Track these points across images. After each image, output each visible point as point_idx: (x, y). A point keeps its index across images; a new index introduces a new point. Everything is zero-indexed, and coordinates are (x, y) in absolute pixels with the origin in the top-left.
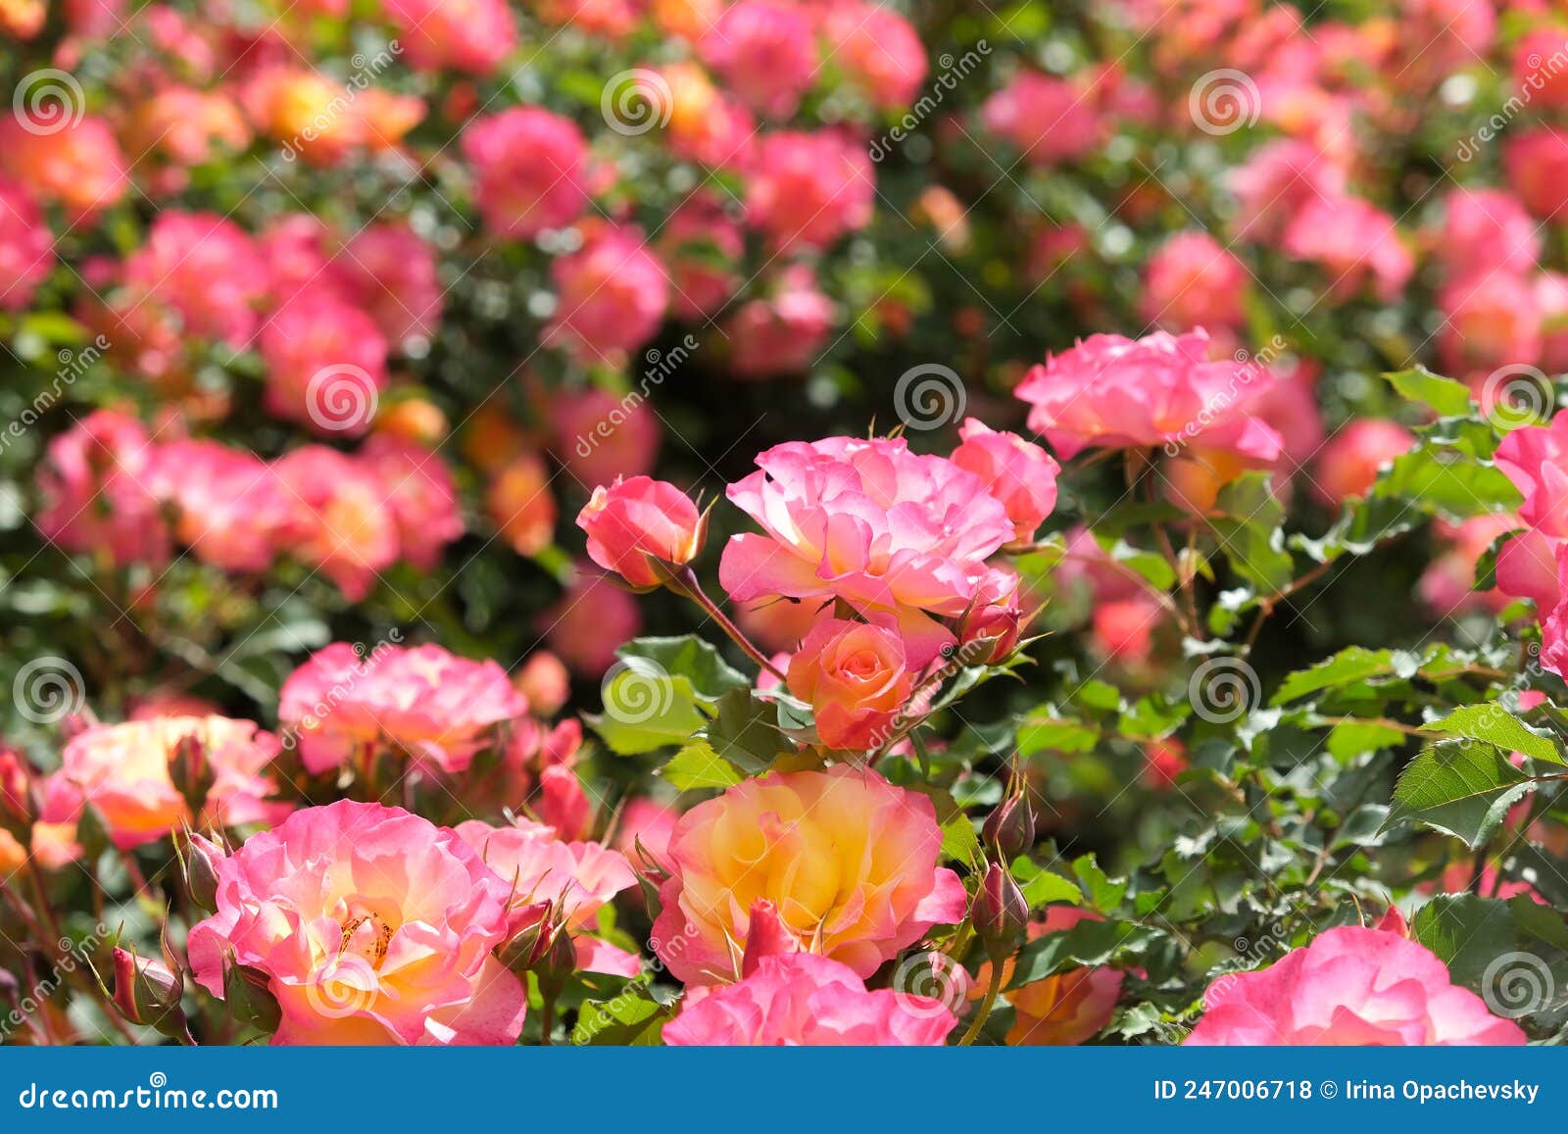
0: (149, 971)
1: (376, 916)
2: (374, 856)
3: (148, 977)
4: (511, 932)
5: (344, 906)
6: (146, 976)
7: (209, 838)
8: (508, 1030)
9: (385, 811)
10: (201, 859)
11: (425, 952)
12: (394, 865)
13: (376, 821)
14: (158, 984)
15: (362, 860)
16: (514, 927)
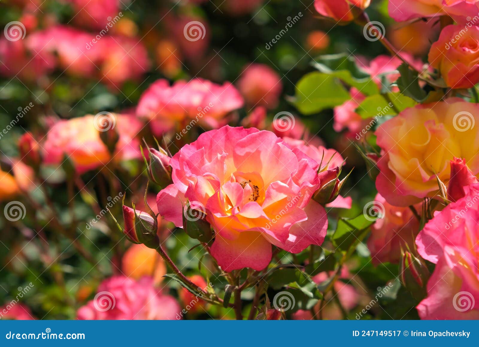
0: (141, 216)
1: (250, 181)
2: (245, 153)
3: (143, 220)
4: (322, 184)
5: (234, 178)
6: (141, 219)
7: (158, 150)
8: (320, 234)
9: (246, 130)
10: (157, 160)
11: (282, 196)
12: (255, 157)
13: (243, 136)
14: (147, 223)
15: (238, 155)
16: (323, 181)
